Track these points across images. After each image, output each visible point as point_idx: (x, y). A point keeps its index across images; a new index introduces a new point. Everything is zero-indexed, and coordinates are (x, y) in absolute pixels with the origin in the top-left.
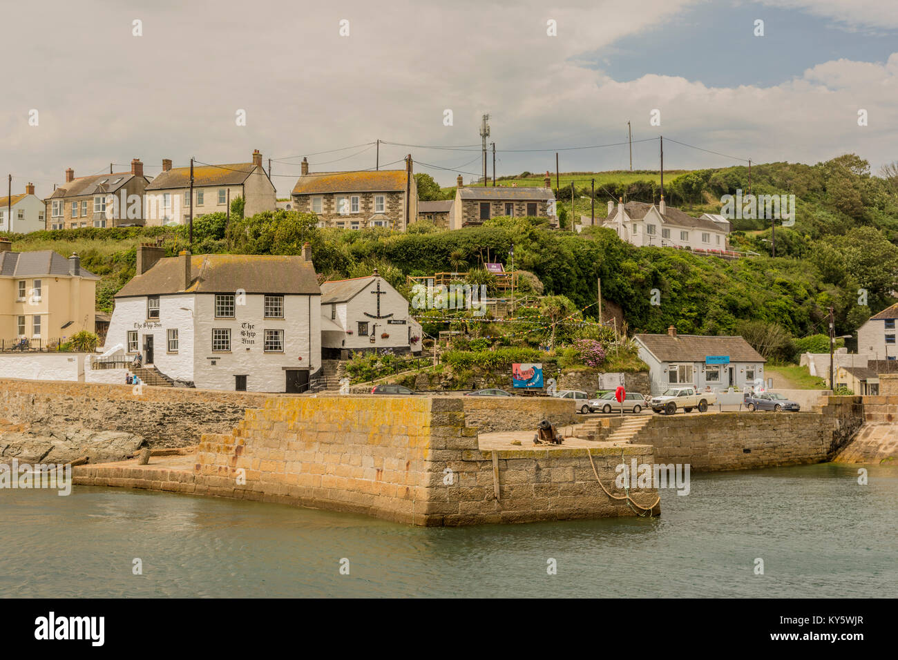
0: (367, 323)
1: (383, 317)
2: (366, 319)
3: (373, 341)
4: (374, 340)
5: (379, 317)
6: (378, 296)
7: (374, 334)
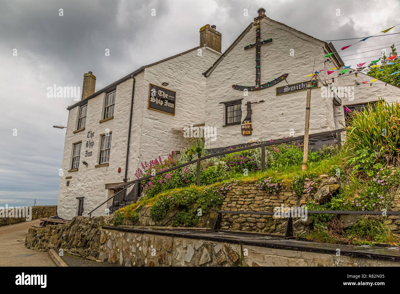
0: (239, 102)
1: (266, 86)
2: (236, 95)
3: (248, 132)
4: (251, 129)
5: (259, 87)
6: (258, 50)
7: (248, 119)
